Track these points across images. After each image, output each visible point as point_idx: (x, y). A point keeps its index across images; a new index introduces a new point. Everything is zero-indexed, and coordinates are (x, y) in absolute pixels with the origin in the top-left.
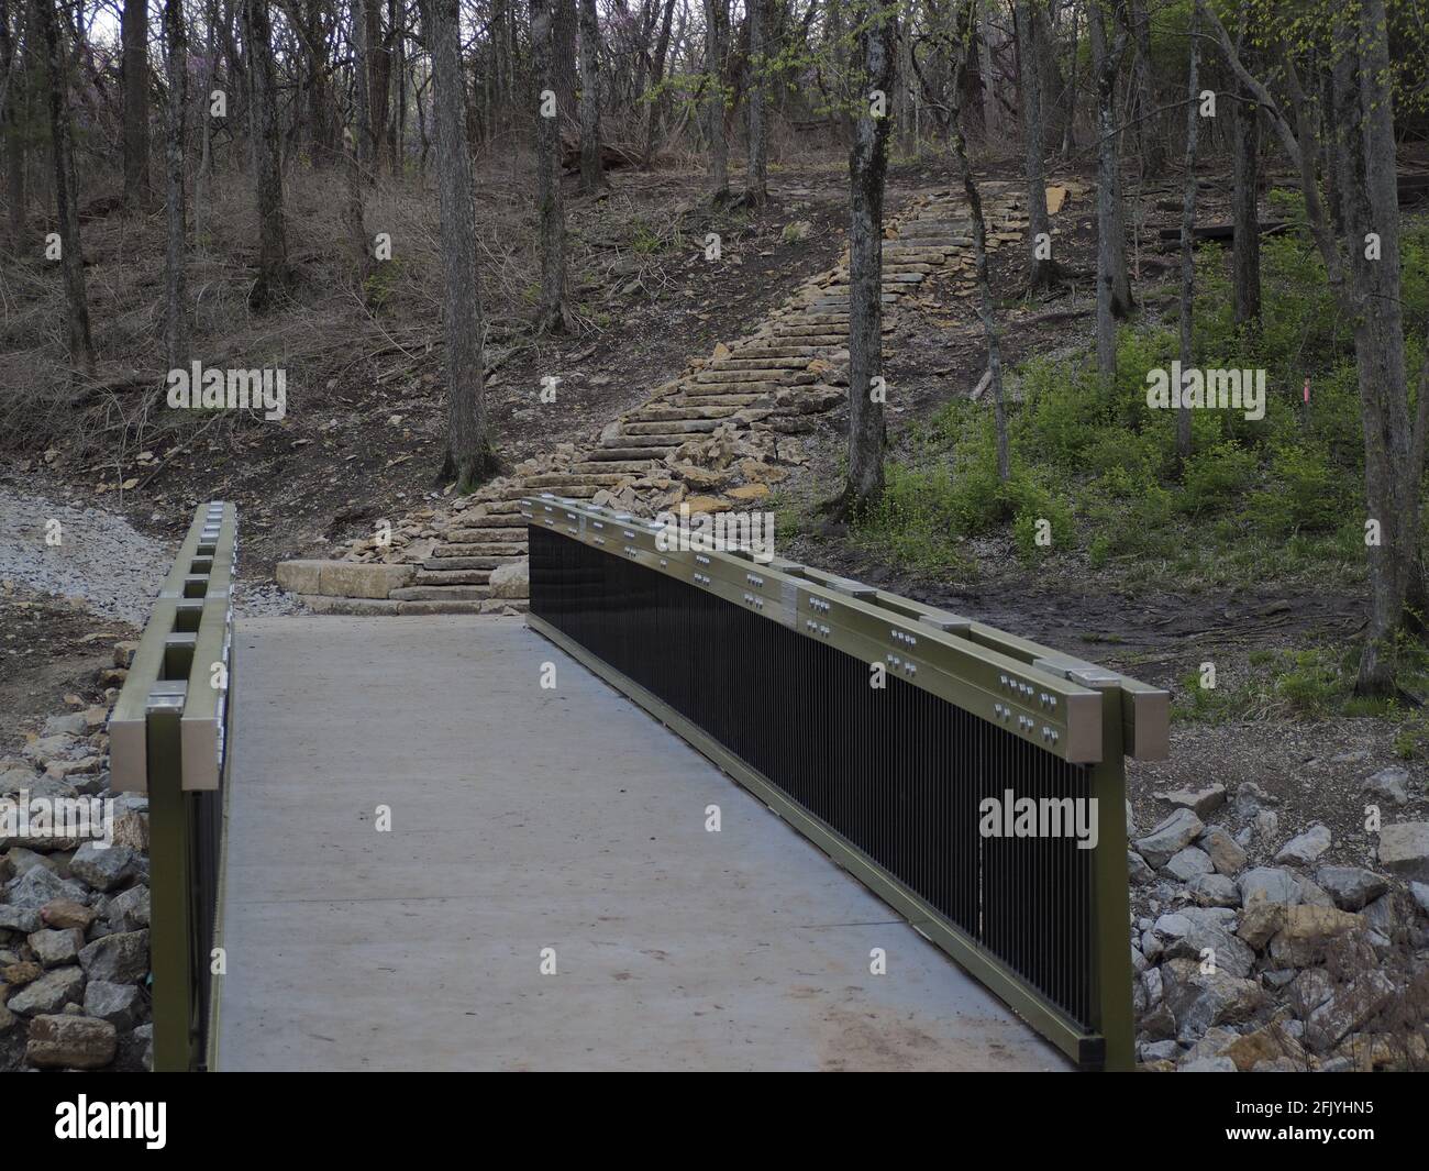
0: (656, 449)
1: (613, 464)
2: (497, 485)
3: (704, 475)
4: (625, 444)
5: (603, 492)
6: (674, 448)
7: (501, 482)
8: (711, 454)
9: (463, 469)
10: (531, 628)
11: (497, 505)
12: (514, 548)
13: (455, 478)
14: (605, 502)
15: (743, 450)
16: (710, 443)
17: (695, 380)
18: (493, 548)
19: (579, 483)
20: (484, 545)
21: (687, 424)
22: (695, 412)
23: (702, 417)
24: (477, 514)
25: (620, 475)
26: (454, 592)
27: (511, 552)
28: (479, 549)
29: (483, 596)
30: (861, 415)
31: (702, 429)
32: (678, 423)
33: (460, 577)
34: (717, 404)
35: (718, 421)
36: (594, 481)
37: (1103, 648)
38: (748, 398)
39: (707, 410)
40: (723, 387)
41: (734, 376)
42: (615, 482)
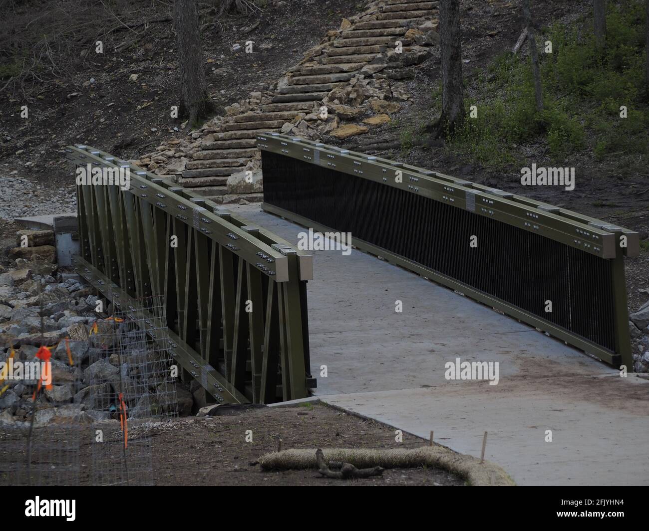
0: (315, 94)
1: (290, 104)
2: (216, 121)
3: (349, 110)
4: (294, 91)
5: (287, 124)
6: (326, 93)
7: (219, 119)
8: (351, 96)
9: (193, 112)
10: (265, 211)
11: (221, 135)
12: (238, 162)
13: (187, 117)
14: (289, 130)
15: (371, 92)
16: (349, 89)
17: (332, 45)
18: (224, 163)
19: (271, 119)
20: (219, 161)
21: (333, 76)
22: (337, 68)
23: (342, 72)
24: (208, 142)
25: (296, 112)
26: (204, 191)
27: (236, 164)
28: (215, 163)
29: (223, 193)
30: (449, 71)
31: (342, 80)
32: (327, 76)
33: (206, 182)
34: (349, 62)
35: (352, 74)
36: (281, 117)
37: (605, 209)
38: (370, 56)
39: (345, 67)
40: (352, 49)
41: (357, 42)
42: (294, 117)
